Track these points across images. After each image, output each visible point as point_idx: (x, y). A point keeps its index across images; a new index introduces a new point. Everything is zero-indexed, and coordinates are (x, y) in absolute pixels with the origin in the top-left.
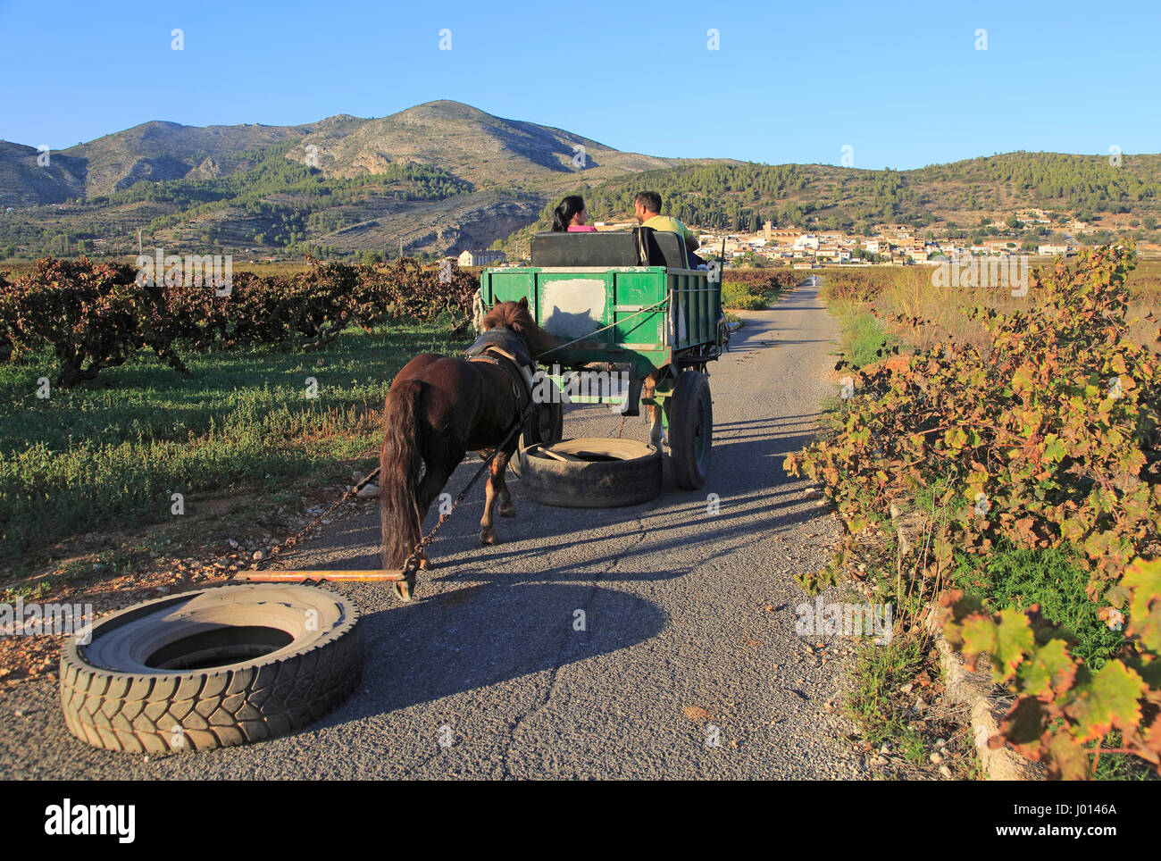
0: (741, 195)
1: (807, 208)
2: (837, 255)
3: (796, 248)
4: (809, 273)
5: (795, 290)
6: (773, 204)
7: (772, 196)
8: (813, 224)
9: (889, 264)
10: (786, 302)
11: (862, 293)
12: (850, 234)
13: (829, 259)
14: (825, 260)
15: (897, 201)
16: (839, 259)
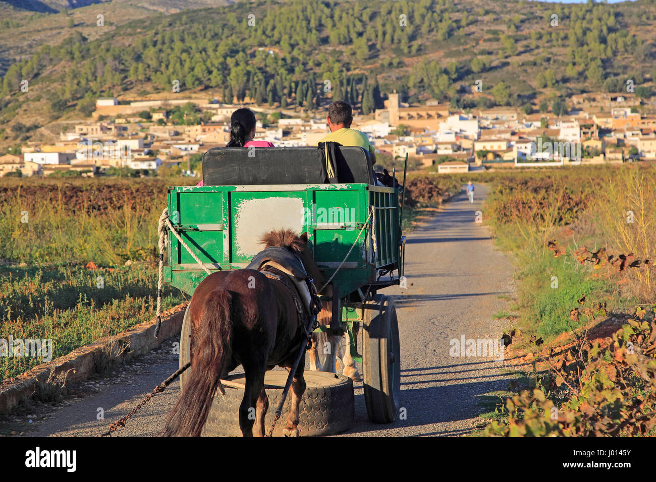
0: (346, 50)
1: (457, 70)
2: (510, 148)
3: (441, 137)
4: (463, 179)
5: (441, 208)
6: (401, 64)
7: (398, 51)
8: (468, 97)
9: (598, 160)
10: (426, 229)
11: (551, 213)
12: (531, 112)
13: (497, 155)
14: (490, 156)
15: (609, 53)
16: (513, 155)
